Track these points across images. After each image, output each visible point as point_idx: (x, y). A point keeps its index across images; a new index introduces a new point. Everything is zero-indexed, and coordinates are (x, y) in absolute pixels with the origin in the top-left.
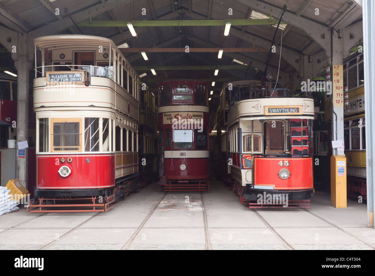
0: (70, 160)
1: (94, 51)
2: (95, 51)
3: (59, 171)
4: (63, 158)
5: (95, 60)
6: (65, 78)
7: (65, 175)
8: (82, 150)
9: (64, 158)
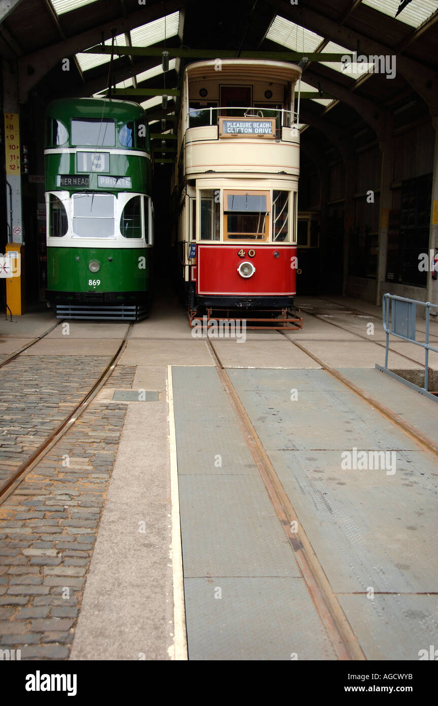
0: (252, 253)
1: (251, 87)
2: (253, 86)
3: (239, 270)
4: (242, 250)
5: (253, 101)
6: (248, 128)
7: (246, 275)
8: (269, 240)
9: (244, 250)
